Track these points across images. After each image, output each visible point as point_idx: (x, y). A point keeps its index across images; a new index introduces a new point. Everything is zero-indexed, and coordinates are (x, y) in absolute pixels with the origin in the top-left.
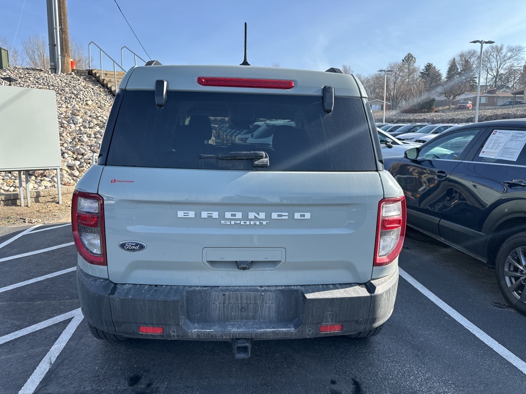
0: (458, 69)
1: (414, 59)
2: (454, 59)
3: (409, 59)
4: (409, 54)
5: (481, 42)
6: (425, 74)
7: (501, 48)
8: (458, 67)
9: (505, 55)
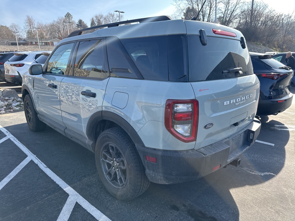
0: (95, 24)
1: (71, 16)
2: (93, 19)
3: (68, 15)
4: (68, 13)
5: (119, 12)
6: (79, 25)
7: (114, 15)
8: (96, 23)
9: (116, 19)
